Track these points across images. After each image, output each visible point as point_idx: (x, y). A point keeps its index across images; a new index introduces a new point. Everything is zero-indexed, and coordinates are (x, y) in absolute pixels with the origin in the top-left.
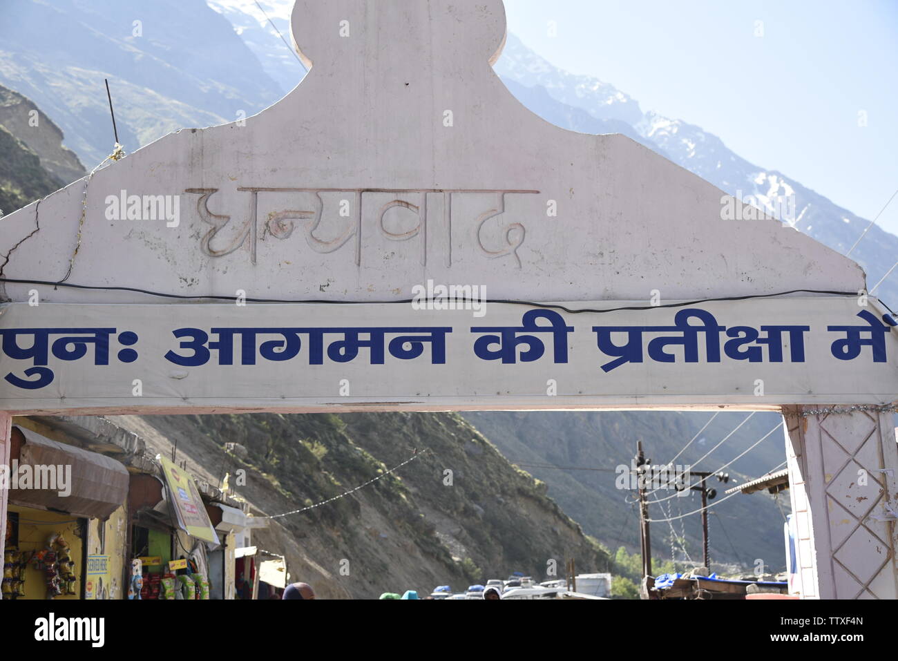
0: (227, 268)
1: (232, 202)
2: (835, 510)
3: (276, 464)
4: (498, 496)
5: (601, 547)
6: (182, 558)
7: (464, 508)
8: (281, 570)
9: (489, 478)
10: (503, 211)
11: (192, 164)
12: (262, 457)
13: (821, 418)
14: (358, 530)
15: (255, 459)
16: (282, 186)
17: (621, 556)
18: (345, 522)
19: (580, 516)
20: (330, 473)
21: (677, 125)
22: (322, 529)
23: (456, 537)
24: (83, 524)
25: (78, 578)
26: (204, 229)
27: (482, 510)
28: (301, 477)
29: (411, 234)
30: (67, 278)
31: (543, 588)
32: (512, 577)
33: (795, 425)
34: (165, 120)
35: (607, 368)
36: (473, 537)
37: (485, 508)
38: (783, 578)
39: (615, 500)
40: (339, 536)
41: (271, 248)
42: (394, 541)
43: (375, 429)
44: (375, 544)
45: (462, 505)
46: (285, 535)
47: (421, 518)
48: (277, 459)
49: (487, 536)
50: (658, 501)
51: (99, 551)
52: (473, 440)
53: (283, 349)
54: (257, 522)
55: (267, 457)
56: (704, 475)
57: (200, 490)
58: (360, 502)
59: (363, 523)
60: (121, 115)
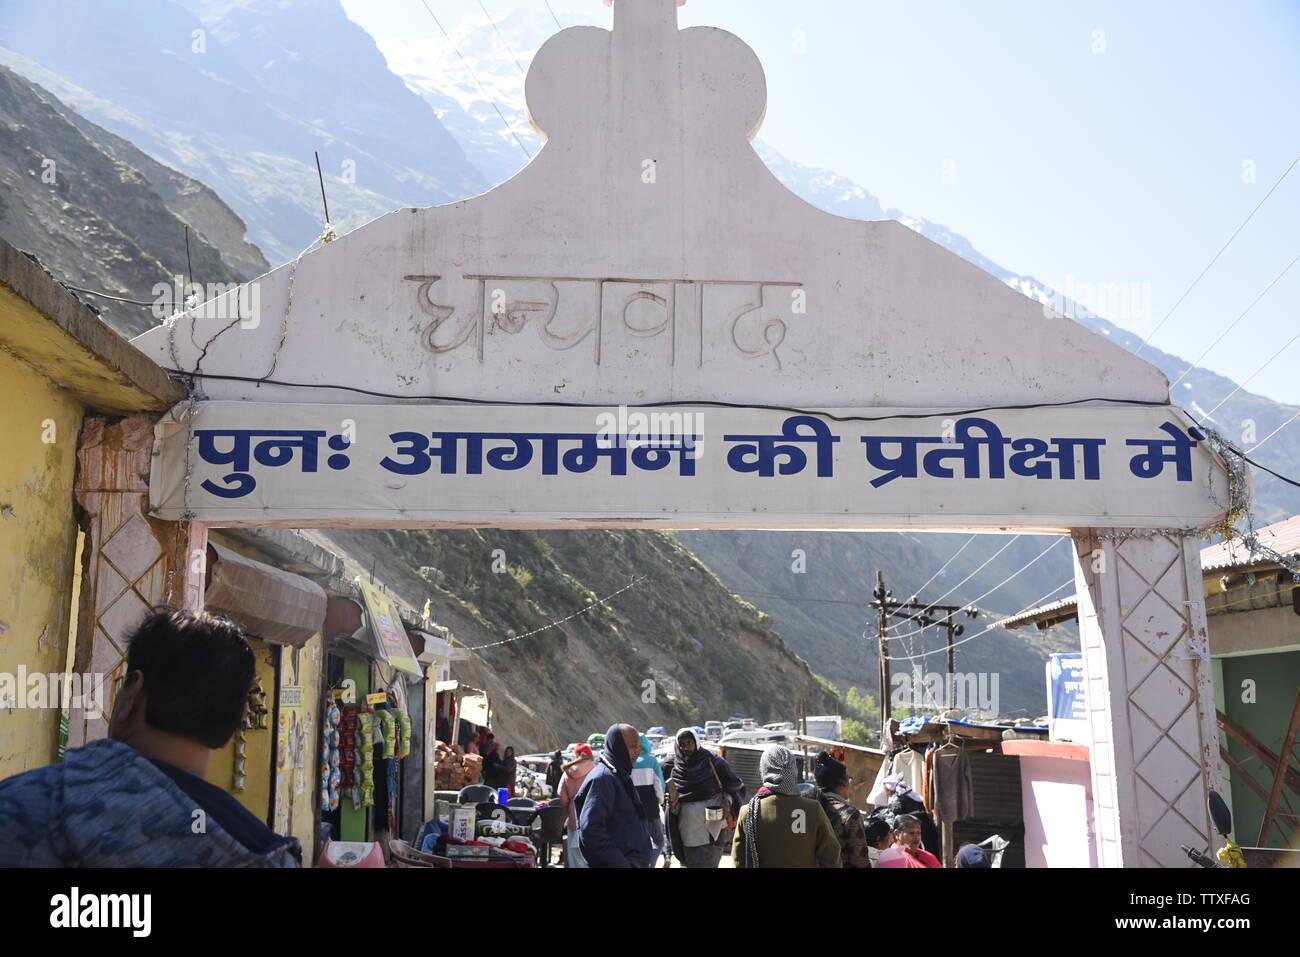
0: (450, 365)
1: (455, 291)
2: (1132, 646)
3: (476, 590)
4: (718, 629)
5: (830, 687)
6: (381, 691)
7: (681, 642)
8: (482, 706)
9: (708, 609)
10: (761, 305)
11: (412, 249)
12: (461, 583)
13: (1117, 542)
14: (565, 664)
15: (453, 585)
16: (513, 274)
17: (852, 698)
18: (551, 656)
19: (807, 653)
20: (535, 602)
21: (921, 224)
22: (525, 663)
23: (672, 674)
24: (276, 652)
25: (270, 711)
26: (426, 321)
27: (700, 645)
28: (503, 605)
29: (658, 330)
30: (270, 374)
31: (768, 731)
32: (733, 718)
33: (1087, 550)
34: (357, 212)
35: (877, 483)
36: (689, 673)
37: (703, 642)
38: (1044, 724)
39: (847, 636)
40: (543, 671)
41: (499, 345)
42: (603, 677)
43: (584, 554)
44: (583, 680)
45: (679, 638)
46: (485, 669)
47: (633, 652)
48: (477, 585)
49: (706, 673)
50: (900, 637)
51: (293, 682)
52: (692, 568)
53: (513, 457)
54: (458, 654)
55: (466, 583)
56: (951, 609)
57: (401, 617)
58: (567, 634)
59: (570, 657)
60: (309, 205)
